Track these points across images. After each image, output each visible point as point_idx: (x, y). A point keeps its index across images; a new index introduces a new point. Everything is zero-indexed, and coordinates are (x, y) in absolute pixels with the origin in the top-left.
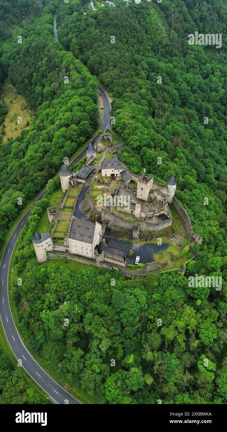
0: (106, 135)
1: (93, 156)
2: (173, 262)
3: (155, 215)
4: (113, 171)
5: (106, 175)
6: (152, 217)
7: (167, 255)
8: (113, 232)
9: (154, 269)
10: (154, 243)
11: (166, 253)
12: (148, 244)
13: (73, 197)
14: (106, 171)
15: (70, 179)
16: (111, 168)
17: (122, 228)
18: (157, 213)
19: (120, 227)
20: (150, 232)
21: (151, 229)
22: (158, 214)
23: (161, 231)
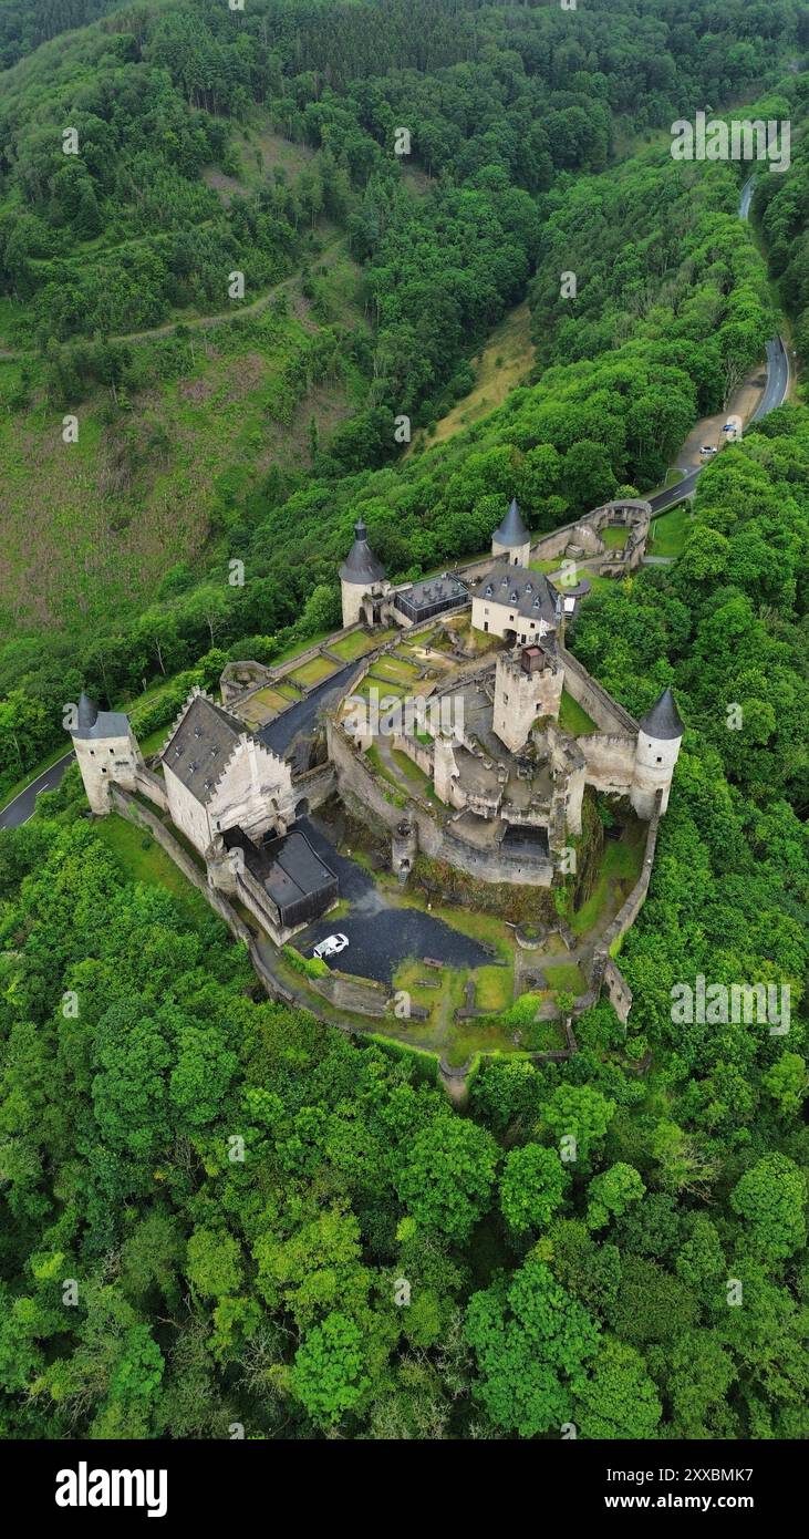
0: (630, 508)
1: (507, 554)
2: (454, 1030)
3: (504, 816)
4: (512, 618)
5: (486, 624)
6: (489, 821)
7: (451, 991)
8: (346, 819)
9: (362, 1010)
10: (447, 921)
11: (454, 981)
12: (423, 916)
13: (335, 661)
14: (487, 612)
15: (365, 598)
16: (507, 604)
17: (374, 815)
18: (511, 813)
19: (367, 808)
20: (452, 875)
21: (458, 860)
22: (516, 820)
23: (491, 888)
